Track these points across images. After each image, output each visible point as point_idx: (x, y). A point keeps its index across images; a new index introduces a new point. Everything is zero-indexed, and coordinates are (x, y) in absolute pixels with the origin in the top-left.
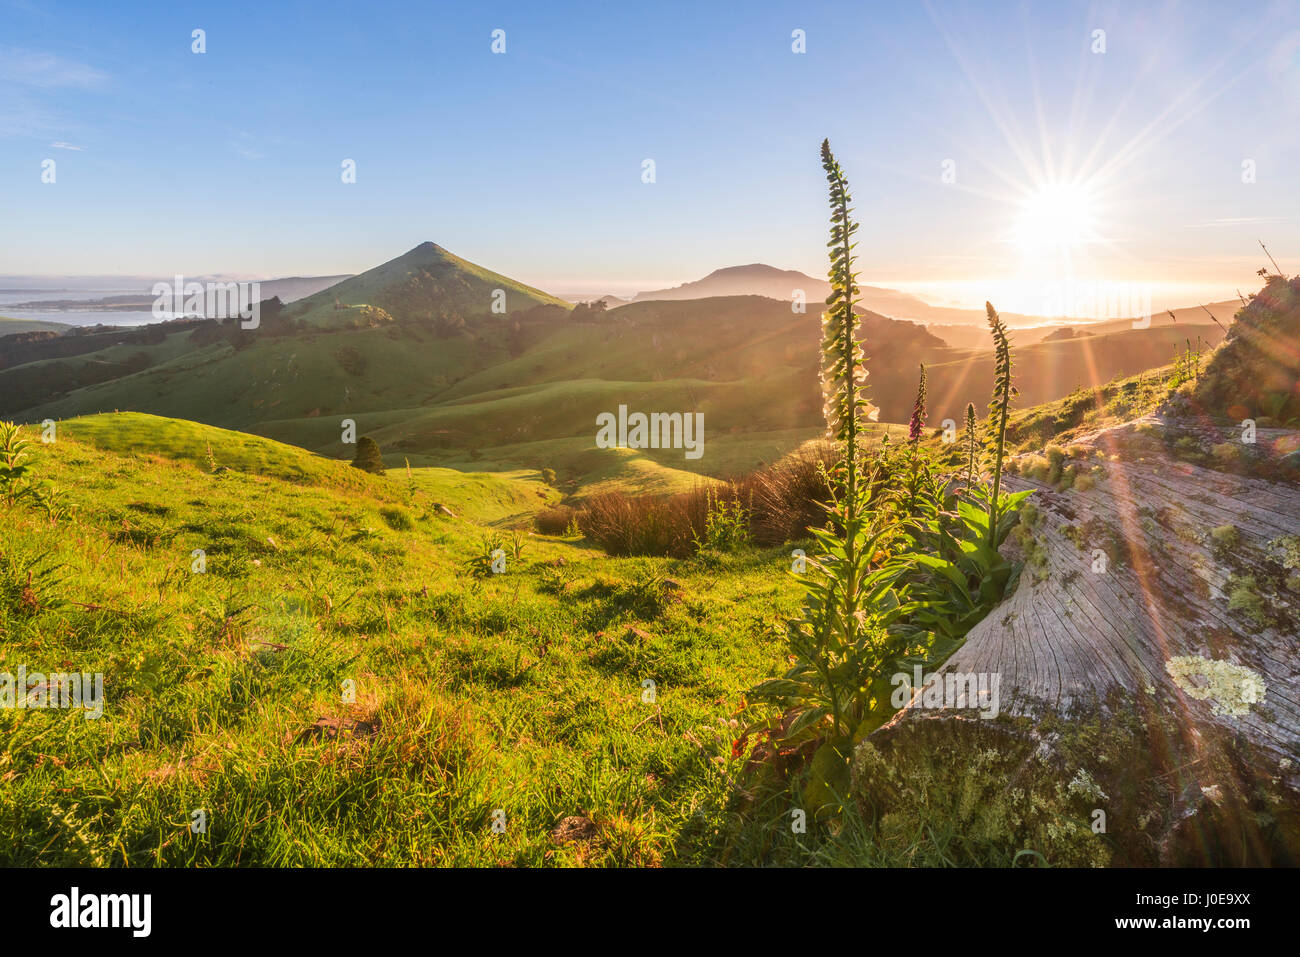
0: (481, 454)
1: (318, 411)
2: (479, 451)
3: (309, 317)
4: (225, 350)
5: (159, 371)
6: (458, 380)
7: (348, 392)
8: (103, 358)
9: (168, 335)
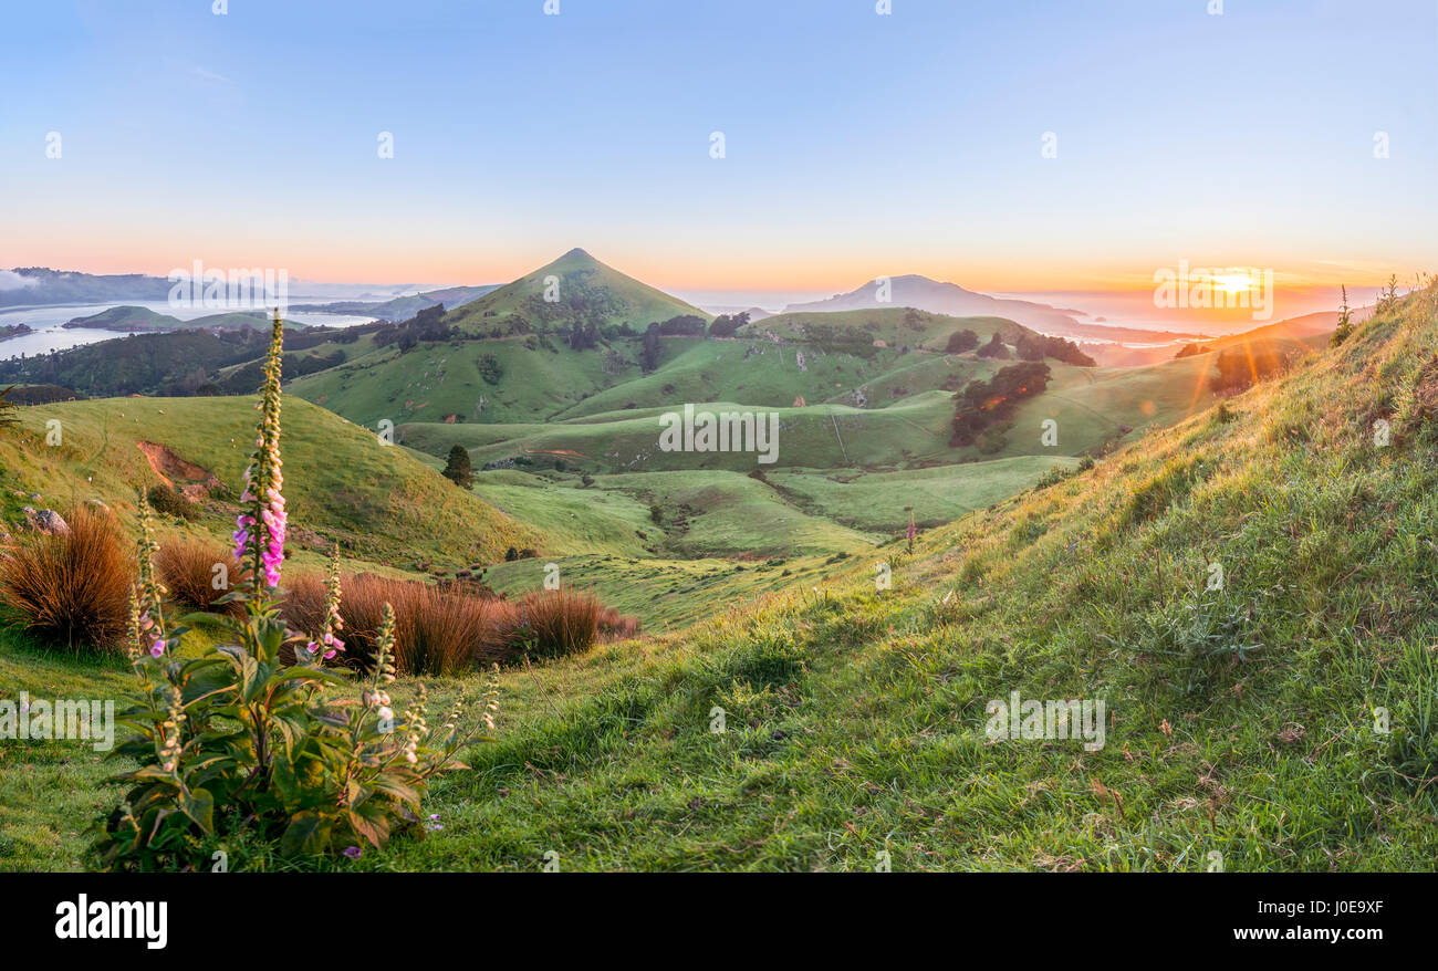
0: (593, 481)
1: (454, 417)
2: (592, 477)
3: (462, 325)
4: (395, 351)
5: (347, 367)
6: (585, 396)
7: (482, 401)
8: (315, 353)
9: (361, 336)
